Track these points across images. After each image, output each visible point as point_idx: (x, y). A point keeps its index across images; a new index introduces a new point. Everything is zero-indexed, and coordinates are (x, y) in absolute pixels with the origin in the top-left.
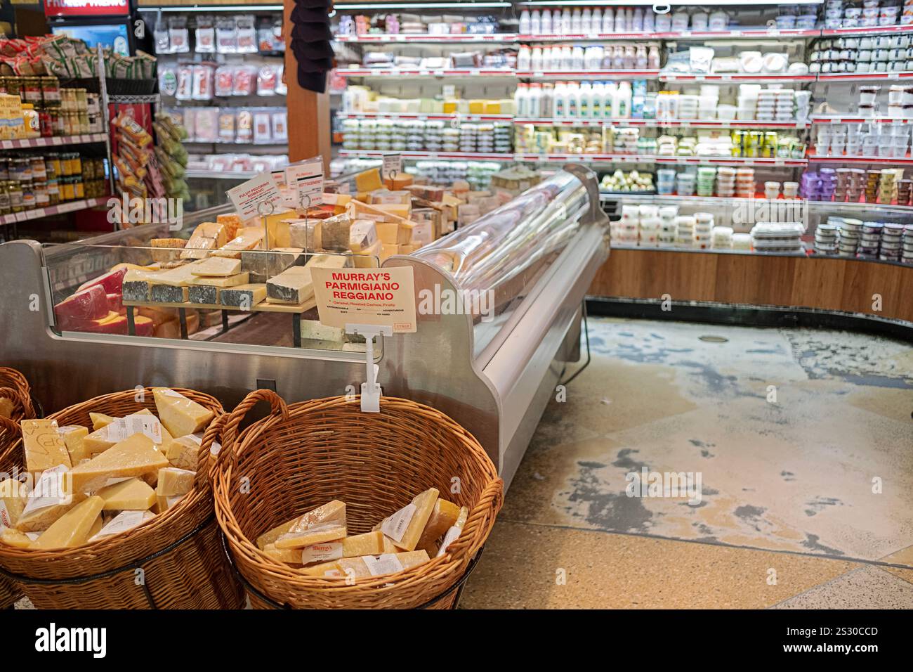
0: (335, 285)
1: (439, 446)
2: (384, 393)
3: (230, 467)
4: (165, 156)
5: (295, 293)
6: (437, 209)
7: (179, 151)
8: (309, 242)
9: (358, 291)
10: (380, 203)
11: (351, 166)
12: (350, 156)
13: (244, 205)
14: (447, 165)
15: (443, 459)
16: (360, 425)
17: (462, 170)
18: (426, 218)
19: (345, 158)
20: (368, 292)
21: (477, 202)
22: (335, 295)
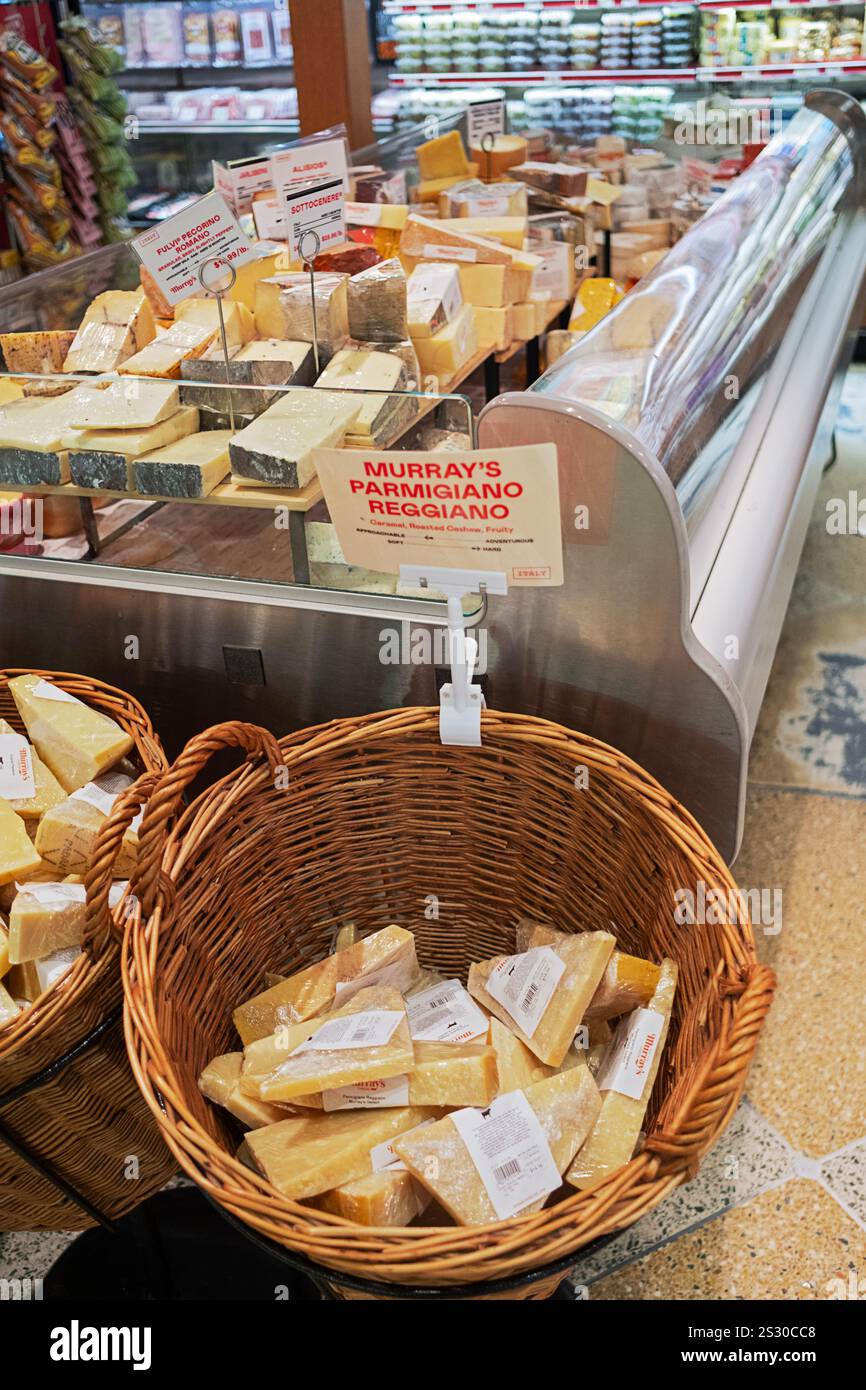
0: (371, 488)
1: (613, 820)
2: (491, 702)
3: (158, 910)
4: (86, 104)
5: (289, 468)
6: (576, 213)
7: (109, 94)
8: (322, 328)
9: (426, 500)
10: (466, 216)
11: (411, 104)
12: (408, 84)
13: (169, 271)
14: (578, 94)
15: (620, 844)
16: (439, 766)
17: (603, 103)
18: (559, 237)
19: (400, 89)
20: (450, 504)
21: (643, 181)
22: (372, 509)
